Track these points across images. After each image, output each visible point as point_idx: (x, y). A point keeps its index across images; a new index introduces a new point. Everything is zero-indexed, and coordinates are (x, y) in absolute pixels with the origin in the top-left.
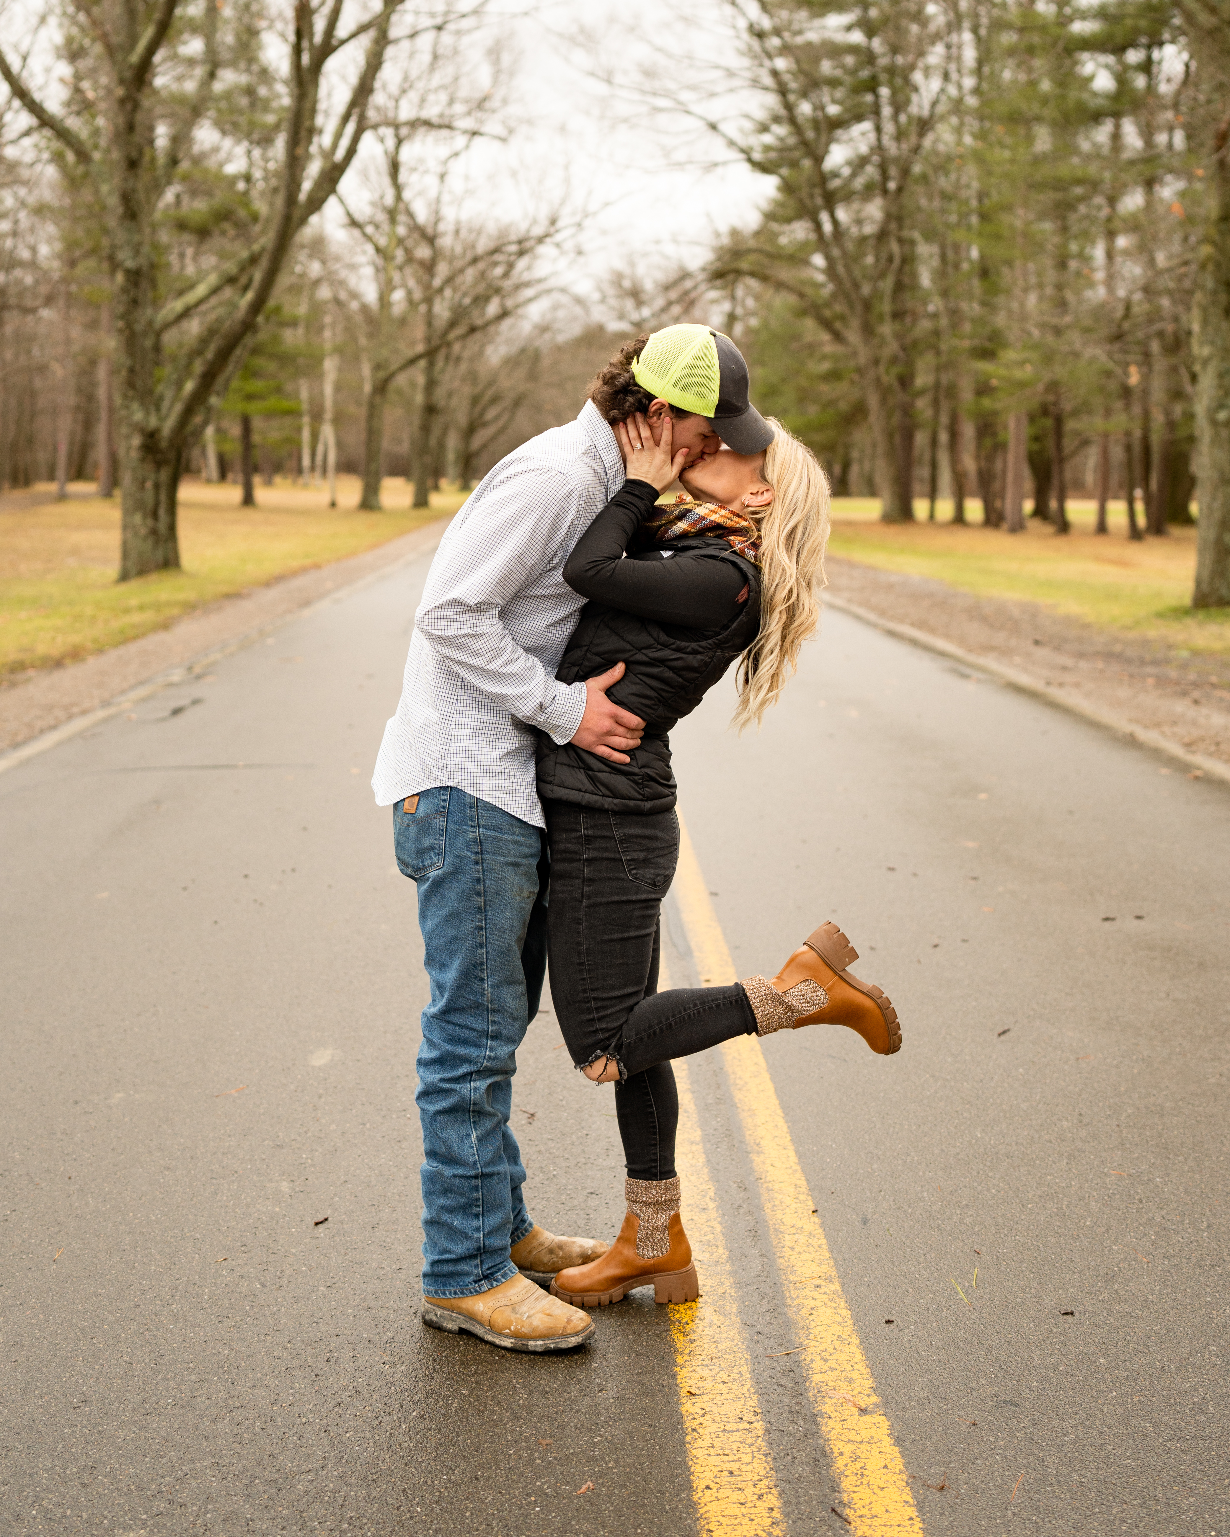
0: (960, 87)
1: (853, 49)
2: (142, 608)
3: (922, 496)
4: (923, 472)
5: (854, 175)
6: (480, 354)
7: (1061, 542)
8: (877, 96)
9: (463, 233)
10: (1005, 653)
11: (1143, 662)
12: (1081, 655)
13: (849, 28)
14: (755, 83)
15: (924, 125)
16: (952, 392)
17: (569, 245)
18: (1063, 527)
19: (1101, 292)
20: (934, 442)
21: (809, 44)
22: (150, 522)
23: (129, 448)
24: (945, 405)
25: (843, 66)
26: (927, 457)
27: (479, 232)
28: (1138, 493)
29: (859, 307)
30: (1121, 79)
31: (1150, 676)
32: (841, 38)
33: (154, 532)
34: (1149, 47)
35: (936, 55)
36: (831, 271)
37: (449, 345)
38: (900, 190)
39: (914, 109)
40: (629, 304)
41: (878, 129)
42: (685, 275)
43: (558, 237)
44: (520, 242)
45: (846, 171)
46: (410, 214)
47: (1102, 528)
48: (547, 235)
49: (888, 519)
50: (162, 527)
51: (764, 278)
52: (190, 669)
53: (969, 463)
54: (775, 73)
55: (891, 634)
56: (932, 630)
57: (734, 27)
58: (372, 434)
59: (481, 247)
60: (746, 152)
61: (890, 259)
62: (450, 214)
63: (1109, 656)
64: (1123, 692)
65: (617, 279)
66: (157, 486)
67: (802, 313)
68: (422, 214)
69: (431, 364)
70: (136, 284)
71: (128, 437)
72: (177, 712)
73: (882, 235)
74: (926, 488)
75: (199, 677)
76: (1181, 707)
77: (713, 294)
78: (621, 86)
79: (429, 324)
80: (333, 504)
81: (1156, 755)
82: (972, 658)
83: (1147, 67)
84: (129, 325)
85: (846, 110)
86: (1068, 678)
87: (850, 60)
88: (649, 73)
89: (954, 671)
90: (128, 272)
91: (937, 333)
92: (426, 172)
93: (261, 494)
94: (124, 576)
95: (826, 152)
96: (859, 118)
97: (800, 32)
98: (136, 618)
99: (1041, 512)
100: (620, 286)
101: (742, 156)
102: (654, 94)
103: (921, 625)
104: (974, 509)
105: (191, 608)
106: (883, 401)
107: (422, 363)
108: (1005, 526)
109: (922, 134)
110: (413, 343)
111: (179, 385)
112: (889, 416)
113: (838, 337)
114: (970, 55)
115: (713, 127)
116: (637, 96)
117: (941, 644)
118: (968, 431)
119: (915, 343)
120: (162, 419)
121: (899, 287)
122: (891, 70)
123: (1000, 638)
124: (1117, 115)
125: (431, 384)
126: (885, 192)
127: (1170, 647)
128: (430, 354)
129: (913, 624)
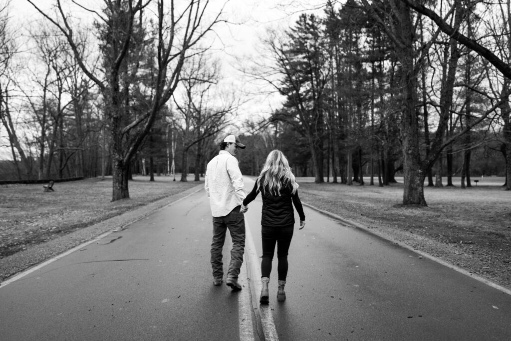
0: (332, 72)
1: (305, 63)
2: (116, 209)
3: (326, 176)
4: (326, 170)
5: (306, 95)
6: (213, 142)
7: (362, 187)
8: (312, 75)
9: (207, 110)
10: (354, 218)
11: (393, 221)
12: (375, 218)
13: (304, 58)
14: (281, 72)
15: (324, 82)
16: (332, 149)
17: (234, 113)
18: (362, 183)
19: (370, 124)
20: (328, 162)
21: (294, 62)
22: (120, 185)
23: (115, 165)
24: (331, 153)
25: (303, 68)
26: (327, 166)
27: (211, 110)
28: (381, 175)
29: (309, 128)
30: (373, 69)
31: (396, 224)
32: (302, 60)
33: (122, 188)
34: (380, 61)
35: (326, 64)
36: (301, 119)
37: (204, 139)
38: (318, 98)
39: (321, 78)
40: (250, 128)
41: (312, 83)
42: (265, 120)
43: (232, 111)
44: (222, 112)
45: (304, 94)
46: (194, 106)
47: (372, 183)
48: (228, 111)
49: (317, 182)
50: (124, 187)
51: (284, 121)
52: (122, 227)
53: (338, 168)
54: (286, 69)
55: (322, 213)
56: (333, 212)
57: (276, 58)
58: (184, 162)
59: (212, 113)
60: (280, 90)
61: (317, 116)
62: (204, 106)
63: (383, 218)
64: (390, 230)
65: (247, 122)
66: (122, 176)
67: (294, 130)
68: (197, 106)
69: (199, 144)
70: (117, 122)
71: (114, 162)
72: (113, 241)
73: (314, 110)
74: (327, 174)
75: (123, 229)
76: (408, 234)
77: (271, 126)
78: (247, 73)
79: (199, 133)
80: (174, 180)
81: (405, 250)
82: (345, 220)
83: (380, 66)
84: (115, 132)
85: (303, 79)
86: (374, 225)
87: (304, 66)
88: (254, 69)
89: (341, 224)
90: (114, 118)
91: (328, 134)
92: (198, 95)
93: (156, 178)
94: (113, 200)
95: (299, 89)
96: (308, 81)
97: (292, 59)
98: (114, 211)
99: (356, 180)
100: (248, 123)
101: (278, 90)
102: (256, 75)
103: (329, 210)
104: (339, 179)
105: (129, 208)
106: (316, 152)
107: (197, 144)
108: (347, 183)
109: (324, 84)
110: (194, 139)
111: (129, 148)
112: (317, 156)
113: (303, 136)
114: (334, 65)
115: (271, 83)
116: (251, 75)
117: (336, 216)
118: (337, 159)
119: (323, 137)
120: (124, 158)
121: (319, 122)
122: (315, 68)
123: (351, 214)
124: (373, 78)
125: (200, 149)
126: (314, 99)
127: (399, 216)
128: (199, 141)
129: (327, 210)
